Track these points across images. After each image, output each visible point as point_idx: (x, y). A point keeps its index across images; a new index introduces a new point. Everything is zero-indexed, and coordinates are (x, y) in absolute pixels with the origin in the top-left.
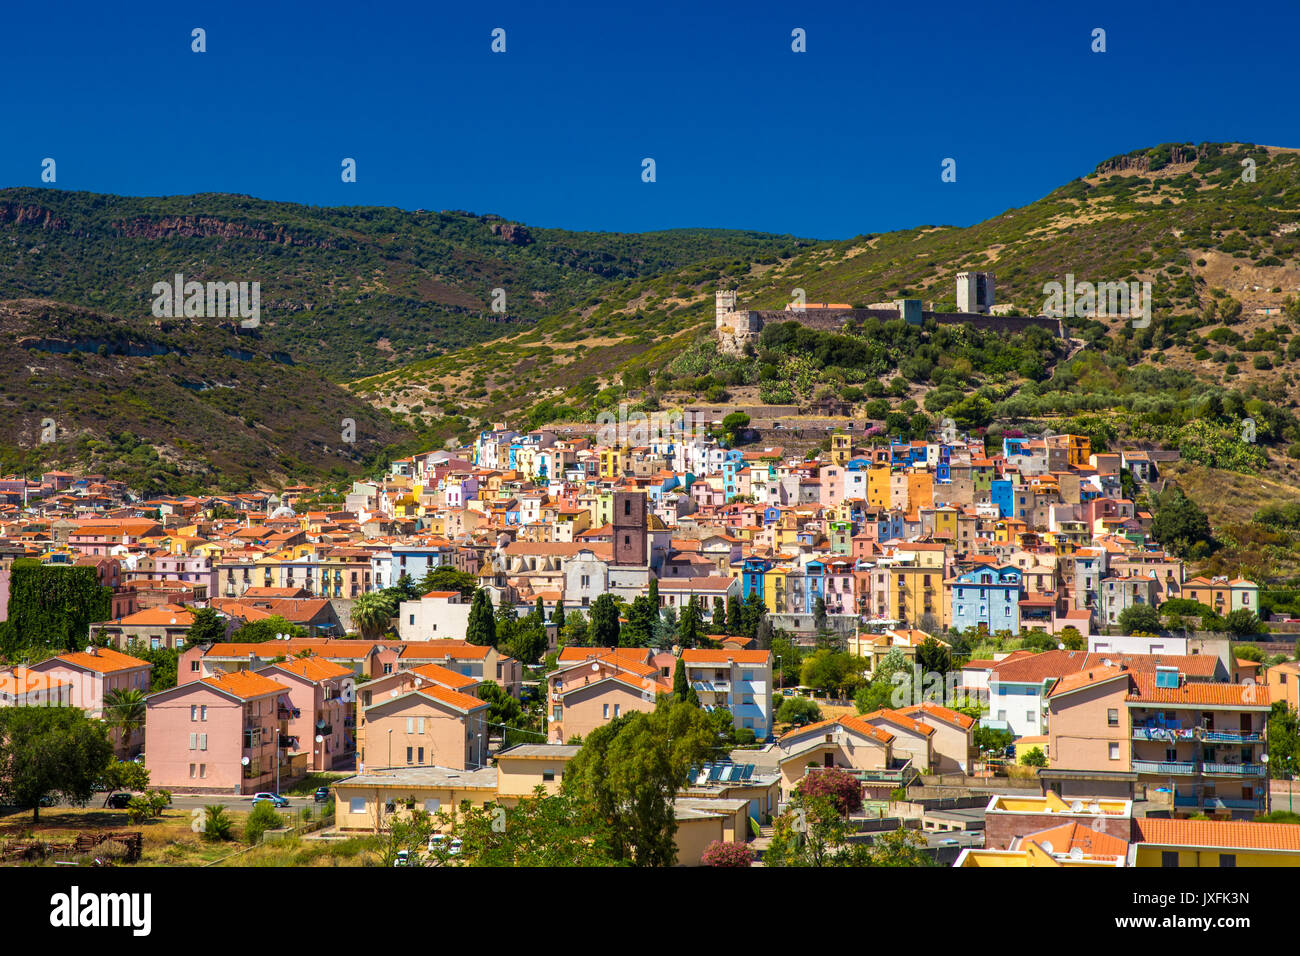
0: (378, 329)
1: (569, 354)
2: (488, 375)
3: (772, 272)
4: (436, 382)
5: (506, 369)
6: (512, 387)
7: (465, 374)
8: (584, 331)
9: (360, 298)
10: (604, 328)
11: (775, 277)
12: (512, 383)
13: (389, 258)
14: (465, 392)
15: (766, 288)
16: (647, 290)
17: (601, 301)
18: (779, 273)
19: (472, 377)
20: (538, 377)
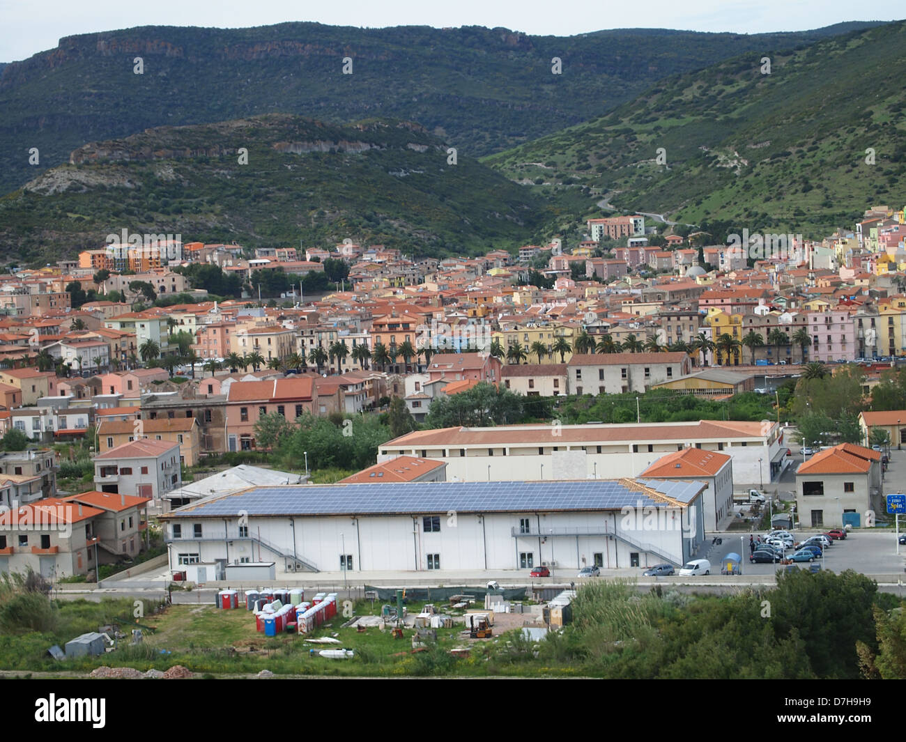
0: (433, 120)
1: (650, 133)
2: (589, 153)
3: (793, 62)
4: (549, 160)
5: (602, 147)
6: (610, 161)
7: (569, 152)
8: (654, 115)
9: (416, 96)
10: (671, 112)
11: (795, 65)
12: (610, 158)
13: (430, 65)
14: (574, 167)
15: (792, 74)
16: (696, 81)
17: (660, 91)
18: (799, 62)
19: (576, 154)
20: (630, 152)
